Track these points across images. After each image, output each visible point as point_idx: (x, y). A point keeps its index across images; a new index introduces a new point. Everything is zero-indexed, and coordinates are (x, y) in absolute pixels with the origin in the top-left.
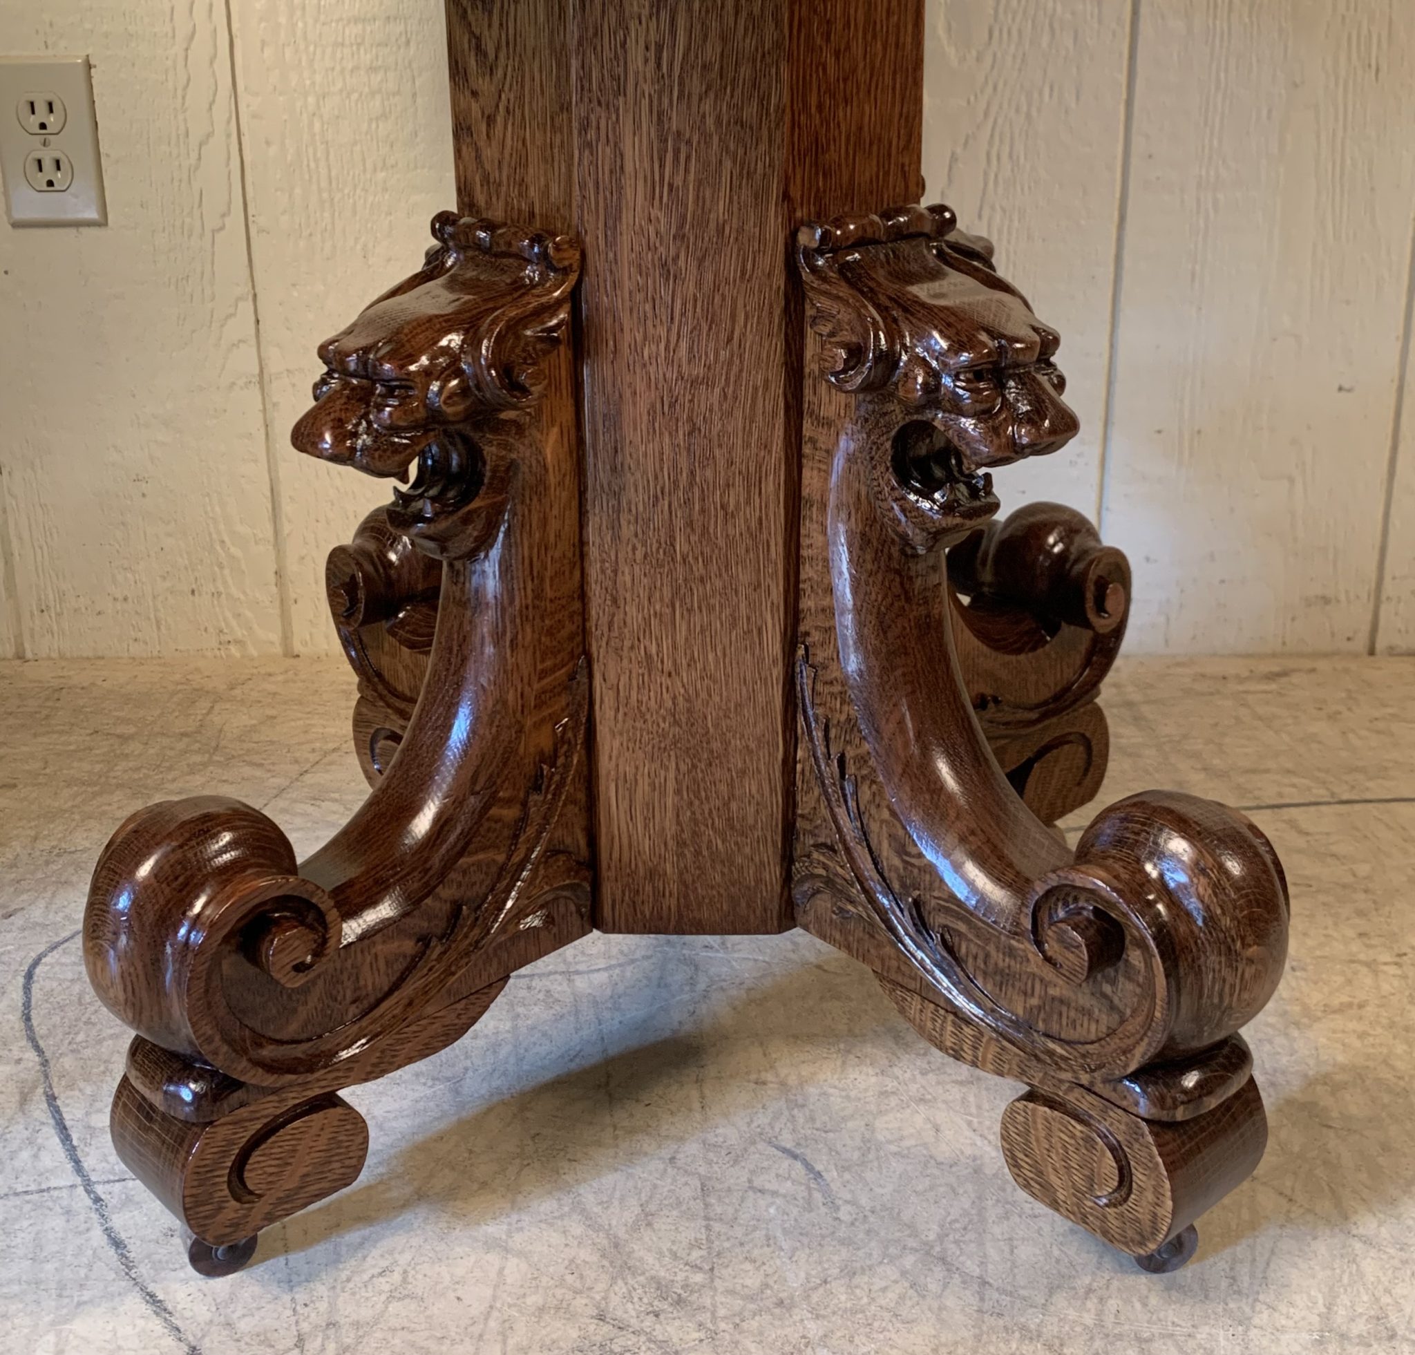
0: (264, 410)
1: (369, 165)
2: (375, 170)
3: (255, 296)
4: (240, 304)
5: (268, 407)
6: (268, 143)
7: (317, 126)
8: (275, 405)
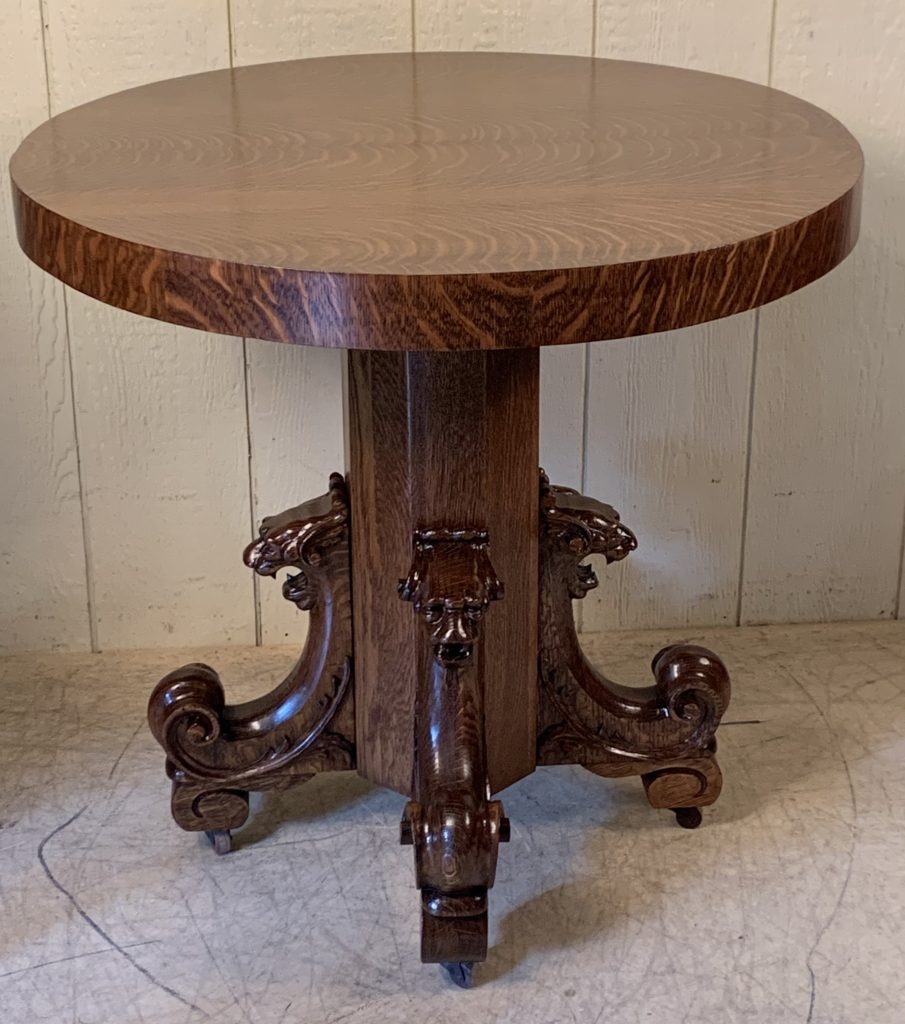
0: (82, 512)
1: (148, 374)
2: (152, 376)
3: (78, 448)
4: (70, 454)
5: (85, 509)
6: (88, 363)
7: (117, 355)
8: (89, 508)
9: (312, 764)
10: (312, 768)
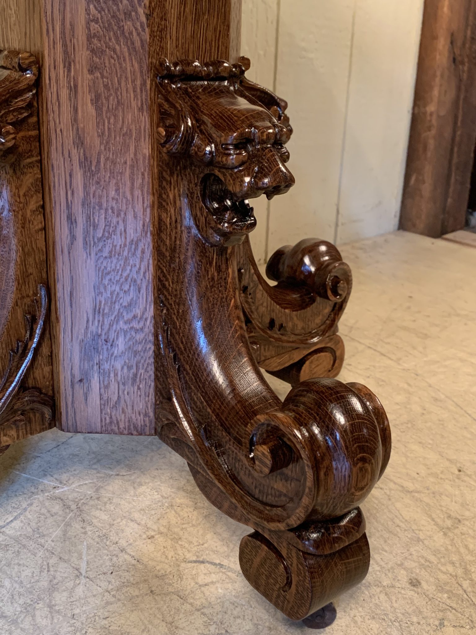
9: (5, 435)
10: (5, 438)
